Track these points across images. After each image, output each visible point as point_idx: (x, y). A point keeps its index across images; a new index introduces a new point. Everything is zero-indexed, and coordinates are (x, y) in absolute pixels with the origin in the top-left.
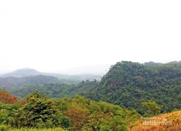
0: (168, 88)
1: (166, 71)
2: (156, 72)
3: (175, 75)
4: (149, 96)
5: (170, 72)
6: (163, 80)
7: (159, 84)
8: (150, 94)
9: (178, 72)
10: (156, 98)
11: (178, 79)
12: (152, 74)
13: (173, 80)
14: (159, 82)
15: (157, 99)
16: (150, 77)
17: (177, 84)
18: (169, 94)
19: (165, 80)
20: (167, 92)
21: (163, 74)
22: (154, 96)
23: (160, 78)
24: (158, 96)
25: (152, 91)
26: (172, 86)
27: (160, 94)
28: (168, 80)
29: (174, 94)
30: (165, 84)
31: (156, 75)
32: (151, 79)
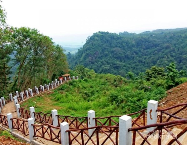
0: (145, 59)
1: (143, 42)
2: (134, 42)
3: (151, 45)
4: (127, 68)
5: (147, 43)
6: (140, 51)
7: (136, 56)
8: (128, 65)
9: (154, 43)
10: (133, 69)
11: (154, 49)
12: (130, 45)
13: (149, 51)
14: (137, 54)
15: (135, 70)
16: (128, 48)
17: (154, 54)
18: (146, 65)
19: (142, 50)
20: (144, 62)
21: (140, 45)
22: (132, 67)
23: (137, 49)
24: (135, 67)
25: (129, 62)
26: (149, 56)
27: (137, 65)
28: (145, 51)
29: (151, 64)
30: (142, 55)
31: (133, 46)
32: (129, 50)
